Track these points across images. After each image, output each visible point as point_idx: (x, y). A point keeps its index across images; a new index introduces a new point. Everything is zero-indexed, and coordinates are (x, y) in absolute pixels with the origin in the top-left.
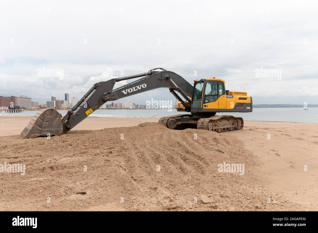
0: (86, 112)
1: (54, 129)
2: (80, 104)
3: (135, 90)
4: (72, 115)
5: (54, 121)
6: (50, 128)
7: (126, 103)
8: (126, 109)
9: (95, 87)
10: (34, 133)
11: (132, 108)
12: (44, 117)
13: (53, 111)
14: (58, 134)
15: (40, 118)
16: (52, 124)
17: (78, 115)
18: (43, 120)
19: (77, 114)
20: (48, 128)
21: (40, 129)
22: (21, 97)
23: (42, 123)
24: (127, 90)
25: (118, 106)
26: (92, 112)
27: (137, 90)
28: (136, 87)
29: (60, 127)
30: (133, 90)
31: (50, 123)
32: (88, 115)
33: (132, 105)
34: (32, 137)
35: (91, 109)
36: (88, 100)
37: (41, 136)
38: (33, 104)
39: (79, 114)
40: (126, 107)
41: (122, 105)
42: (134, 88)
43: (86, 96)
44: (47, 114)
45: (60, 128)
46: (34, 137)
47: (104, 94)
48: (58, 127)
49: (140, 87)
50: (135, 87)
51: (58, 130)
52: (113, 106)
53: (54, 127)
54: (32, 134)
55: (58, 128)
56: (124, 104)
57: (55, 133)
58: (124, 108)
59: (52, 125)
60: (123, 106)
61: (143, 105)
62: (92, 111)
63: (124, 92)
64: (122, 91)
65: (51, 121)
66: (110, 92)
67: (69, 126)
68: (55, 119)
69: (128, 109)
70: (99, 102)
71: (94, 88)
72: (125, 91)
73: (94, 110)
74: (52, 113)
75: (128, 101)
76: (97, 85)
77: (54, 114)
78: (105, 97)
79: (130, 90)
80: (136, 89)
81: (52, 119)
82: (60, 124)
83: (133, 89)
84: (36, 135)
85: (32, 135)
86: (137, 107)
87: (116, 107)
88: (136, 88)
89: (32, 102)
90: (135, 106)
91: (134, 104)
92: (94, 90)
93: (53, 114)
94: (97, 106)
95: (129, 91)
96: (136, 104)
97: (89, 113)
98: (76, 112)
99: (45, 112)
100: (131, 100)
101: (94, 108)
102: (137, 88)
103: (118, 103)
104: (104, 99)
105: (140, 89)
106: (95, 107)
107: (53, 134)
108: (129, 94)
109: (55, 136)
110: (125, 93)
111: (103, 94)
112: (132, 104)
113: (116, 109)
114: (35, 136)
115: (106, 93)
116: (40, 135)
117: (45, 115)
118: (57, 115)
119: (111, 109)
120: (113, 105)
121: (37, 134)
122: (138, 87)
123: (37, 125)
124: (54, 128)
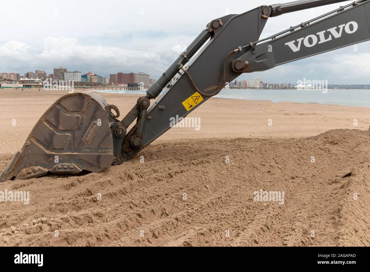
0: (184, 103)
1: (87, 152)
2: (169, 80)
3: (323, 40)
4: (144, 111)
5: (87, 128)
6: (75, 150)
7: (252, 81)
8: (251, 88)
9: (211, 30)
10: (31, 165)
11: (259, 88)
12: (57, 116)
13: (85, 100)
14: (99, 167)
15: (47, 121)
16: (82, 137)
17: (162, 110)
18: (56, 127)
19: (160, 107)
20: (70, 149)
21: (48, 152)
22: (140, 74)
23: (52, 135)
24: (300, 40)
25: (242, 85)
26: (199, 102)
27: (330, 38)
28: (328, 30)
29: (106, 149)
30: (319, 40)
31: (77, 134)
32: (188, 110)
33: (259, 84)
34: (24, 176)
35: (197, 94)
36: (190, 67)
37: (49, 172)
38: (151, 82)
39: (163, 107)
40: (251, 85)
41: (246, 84)
42: (321, 34)
43: (185, 56)
44: (68, 109)
45: (104, 151)
46: (29, 176)
47: (236, 50)
48: (99, 147)
49: (338, 33)
50: (325, 31)
51: (99, 156)
52: (236, 85)
53: (88, 148)
54: (25, 167)
55: (100, 151)
56: (249, 82)
57: (91, 165)
58: (250, 88)
59: (81, 142)
60: (248, 85)
61: (273, 84)
62: (201, 99)
63: (291, 44)
64: (286, 44)
65: (79, 129)
66: (252, 44)
67: (136, 142)
68: (90, 123)
69: (254, 88)
70: (222, 72)
71: (206, 32)
72: (294, 41)
73: (206, 97)
74: (82, 105)
75: (255, 78)
76: (215, 26)
77: (87, 108)
78: (238, 59)
79: (310, 41)
80: (326, 37)
81: (81, 124)
82: (104, 139)
83: (318, 37)
84: (34, 171)
85: (24, 171)
86: (265, 87)
87: (240, 85)
88: (326, 35)
89: (150, 79)
90: (263, 86)
91: (261, 82)
92: (208, 41)
93: (84, 109)
94: (215, 87)
95: (307, 44)
96: (265, 82)
97: (191, 106)
98: (157, 102)
99: (62, 103)
100: (258, 78)
101: (205, 90)
102: (329, 33)
103: (242, 81)
104: (233, 67)
105: (337, 35)
106: (208, 89)
107: (84, 169)
108: (305, 52)
109: (91, 172)
110: (295, 49)
111: (232, 52)
112: (259, 82)
113: (239, 88)
114: (33, 174)
115: (240, 48)
116: (46, 170)
117: (62, 112)
118: (95, 112)
119: (234, 88)
120: (237, 83)
121: (36, 168)
122: (333, 30)
123: (38, 141)
124: (86, 150)
